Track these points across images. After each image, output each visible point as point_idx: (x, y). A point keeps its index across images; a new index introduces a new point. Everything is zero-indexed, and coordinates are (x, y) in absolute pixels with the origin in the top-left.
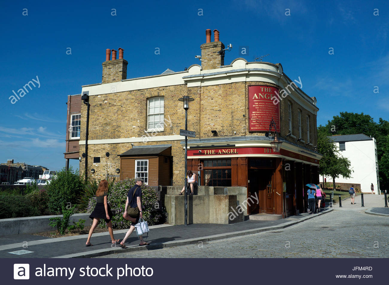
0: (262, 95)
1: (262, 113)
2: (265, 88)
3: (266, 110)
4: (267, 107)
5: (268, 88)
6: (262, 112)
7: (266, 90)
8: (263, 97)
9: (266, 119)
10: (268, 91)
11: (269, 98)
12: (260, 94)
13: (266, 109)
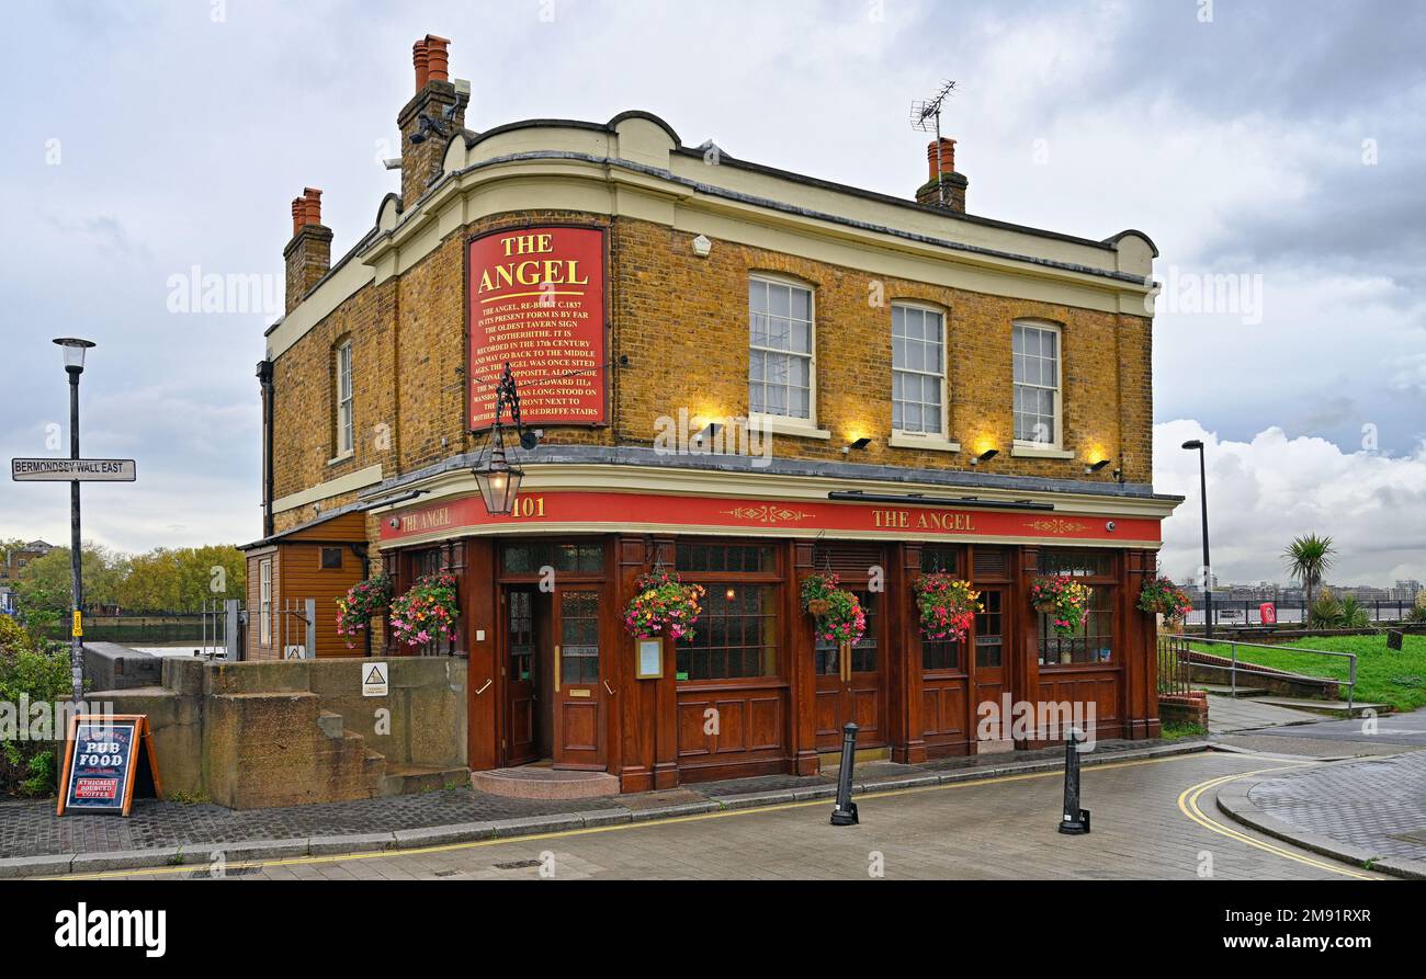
0: (508, 272)
1: (504, 351)
2: (521, 239)
3: (523, 335)
4: (525, 320)
5: (531, 238)
6: (506, 346)
7: (526, 248)
8: (510, 281)
9: (523, 372)
10: (531, 250)
11: (536, 278)
12: (500, 269)
13: (520, 330)
